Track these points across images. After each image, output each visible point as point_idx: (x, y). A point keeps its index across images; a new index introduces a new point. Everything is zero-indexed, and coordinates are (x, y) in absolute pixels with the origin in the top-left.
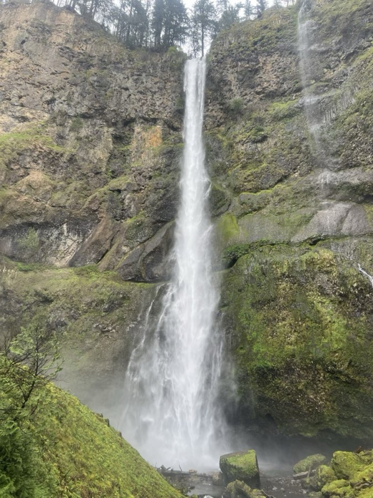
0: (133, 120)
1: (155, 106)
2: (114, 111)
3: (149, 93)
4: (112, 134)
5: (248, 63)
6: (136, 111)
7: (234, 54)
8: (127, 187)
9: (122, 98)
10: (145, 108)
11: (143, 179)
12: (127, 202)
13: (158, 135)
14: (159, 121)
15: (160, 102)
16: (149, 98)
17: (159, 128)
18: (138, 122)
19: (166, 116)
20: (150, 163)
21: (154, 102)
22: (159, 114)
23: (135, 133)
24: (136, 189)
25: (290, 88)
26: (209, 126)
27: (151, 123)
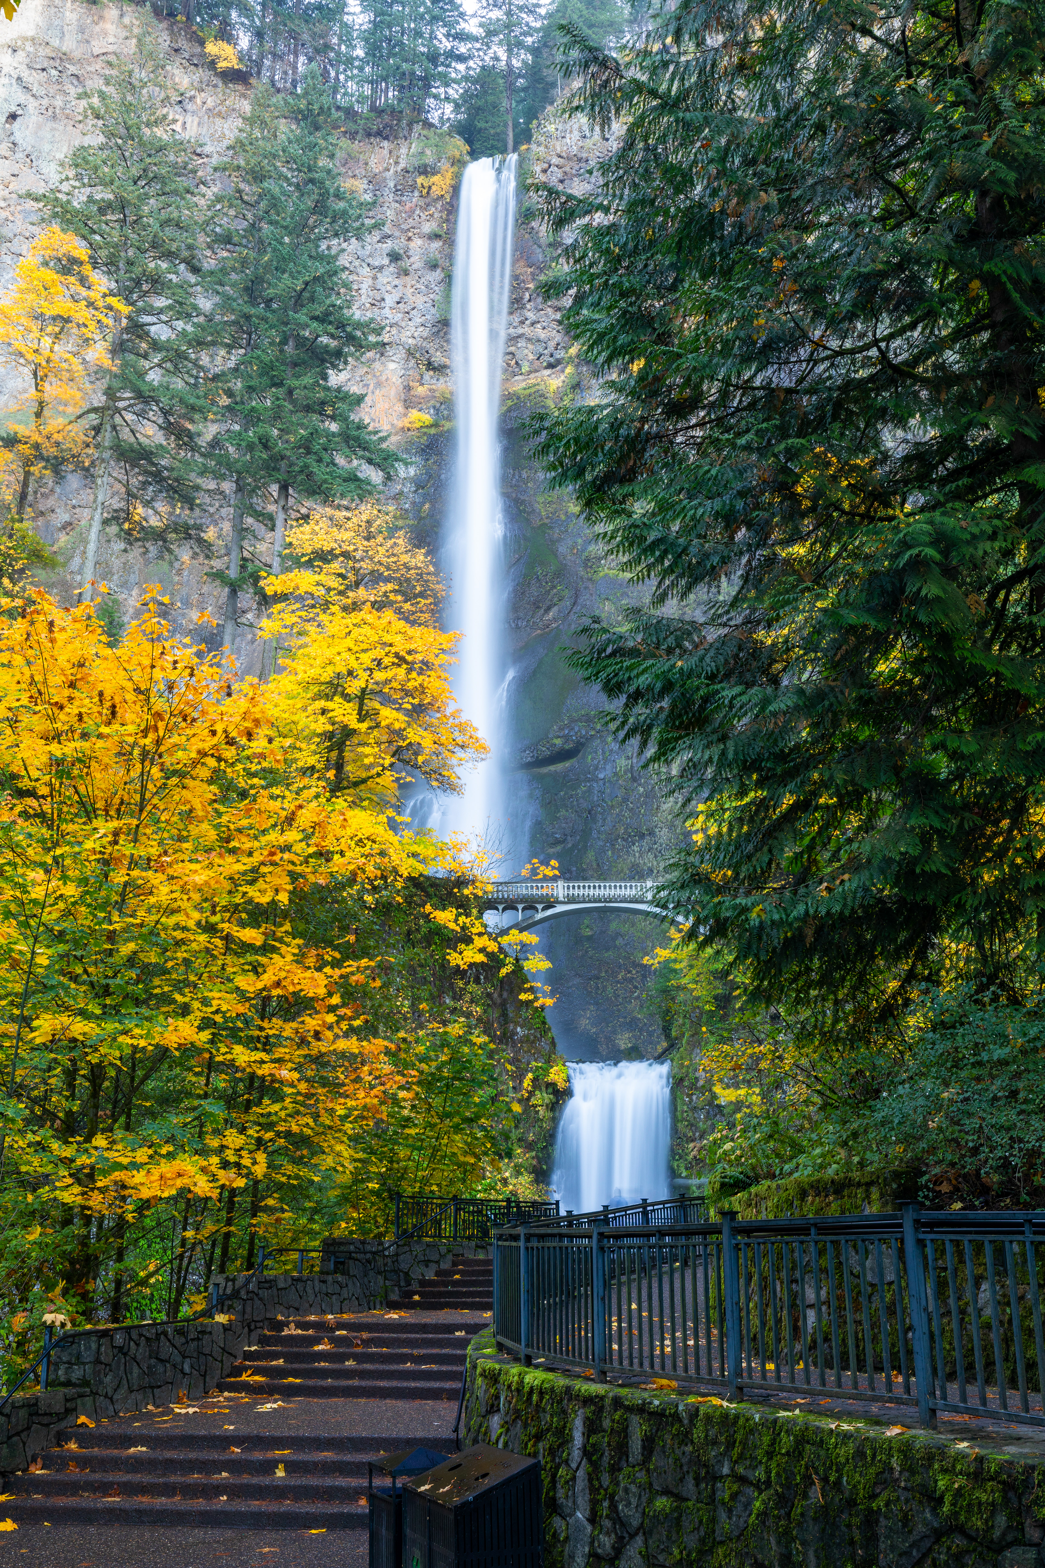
1: (382, 308)
13: (393, 392)
14: (394, 350)
15: (396, 296)
16: (364, 286)
17: (393, 370)
19: (413, 337)
21: (378, 296)
22: (394, 331)
27: (370, 354)
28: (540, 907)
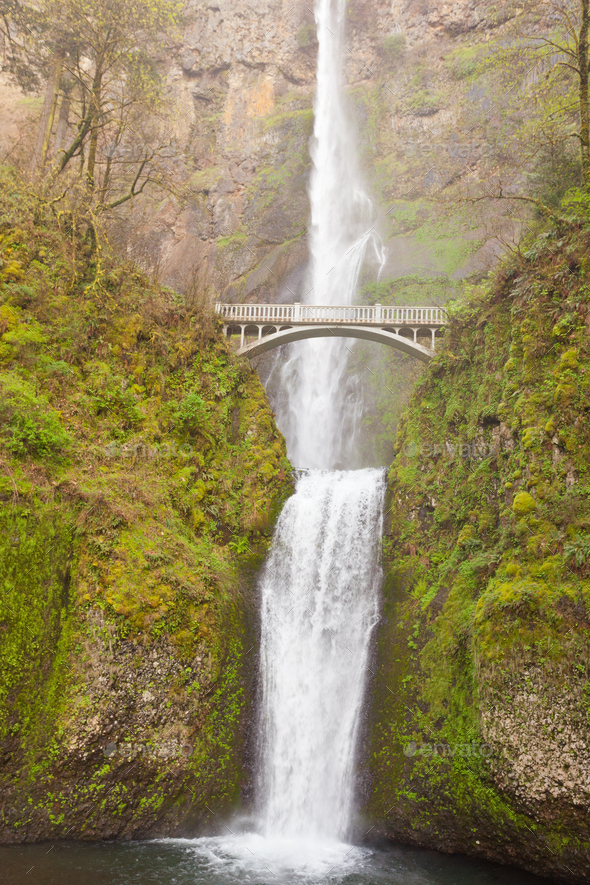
0: (227, 67)
1: (263, 41)
2: (196, 50)
3: (254, 17)
4: (193, 93)
6: (232, 50)
8: (219, 185)
9: (209, 26)
10: (247, 44)
11: (243, 173)
12: (217, 210)
13: (268, 93)
14: (270, 68)
15: (272, 34)
16: (253, 27)
17: (269, 79)
18: (234, 71)
19: (282, 60)
20: (254, 145)
21: (261, 33)
22: (270, 56)
23: (231, 91)
24: (231, 189)
25: (482, 20)
26: (352, 77)
27: (256, 71)
28: (278, 328)
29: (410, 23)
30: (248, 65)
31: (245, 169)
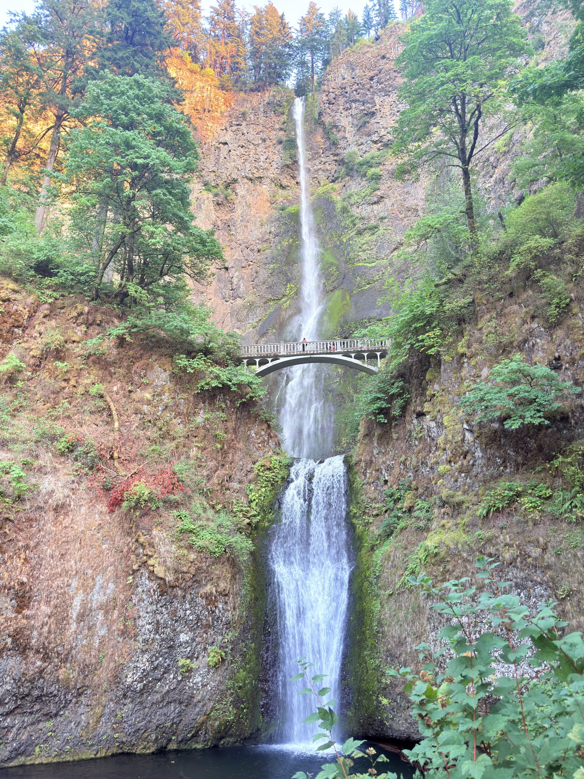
0: (235, 181)
2: (213, 171)
3: (252, 147)
4: (213, 201)
5: (363, 105)
6: (238, 170)
7: (347, 93)
8: (235, 263)
9: (221, 155)
10: (248, 165)
11: (251, 253)
12: (235, 280)
13: (265, 197)
15: (265, 156)
16: (251, 153)
18: (241, 184)
20: (257, 233)
21: (257, 157)
23: (239, 197)
24: (243, 265)
27: (255, 182)
28: (269, 360)
29: (359, 142)
30: (251, 180)
31: (252, 250)
